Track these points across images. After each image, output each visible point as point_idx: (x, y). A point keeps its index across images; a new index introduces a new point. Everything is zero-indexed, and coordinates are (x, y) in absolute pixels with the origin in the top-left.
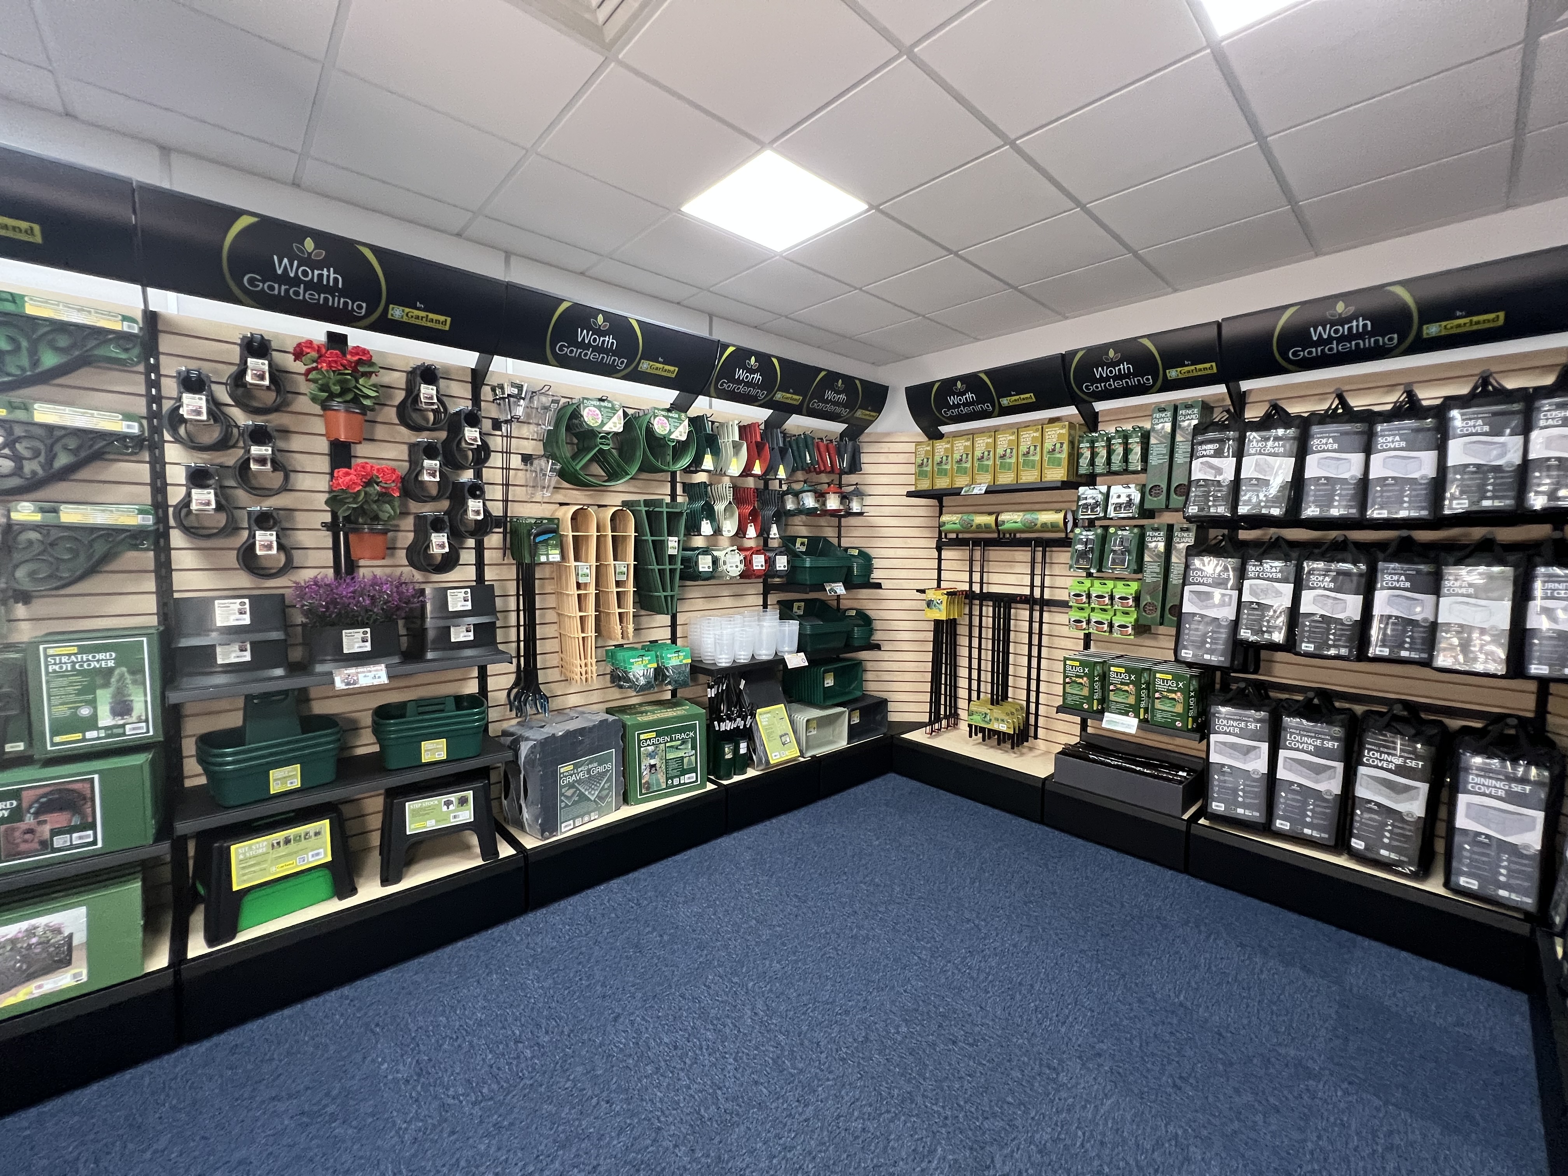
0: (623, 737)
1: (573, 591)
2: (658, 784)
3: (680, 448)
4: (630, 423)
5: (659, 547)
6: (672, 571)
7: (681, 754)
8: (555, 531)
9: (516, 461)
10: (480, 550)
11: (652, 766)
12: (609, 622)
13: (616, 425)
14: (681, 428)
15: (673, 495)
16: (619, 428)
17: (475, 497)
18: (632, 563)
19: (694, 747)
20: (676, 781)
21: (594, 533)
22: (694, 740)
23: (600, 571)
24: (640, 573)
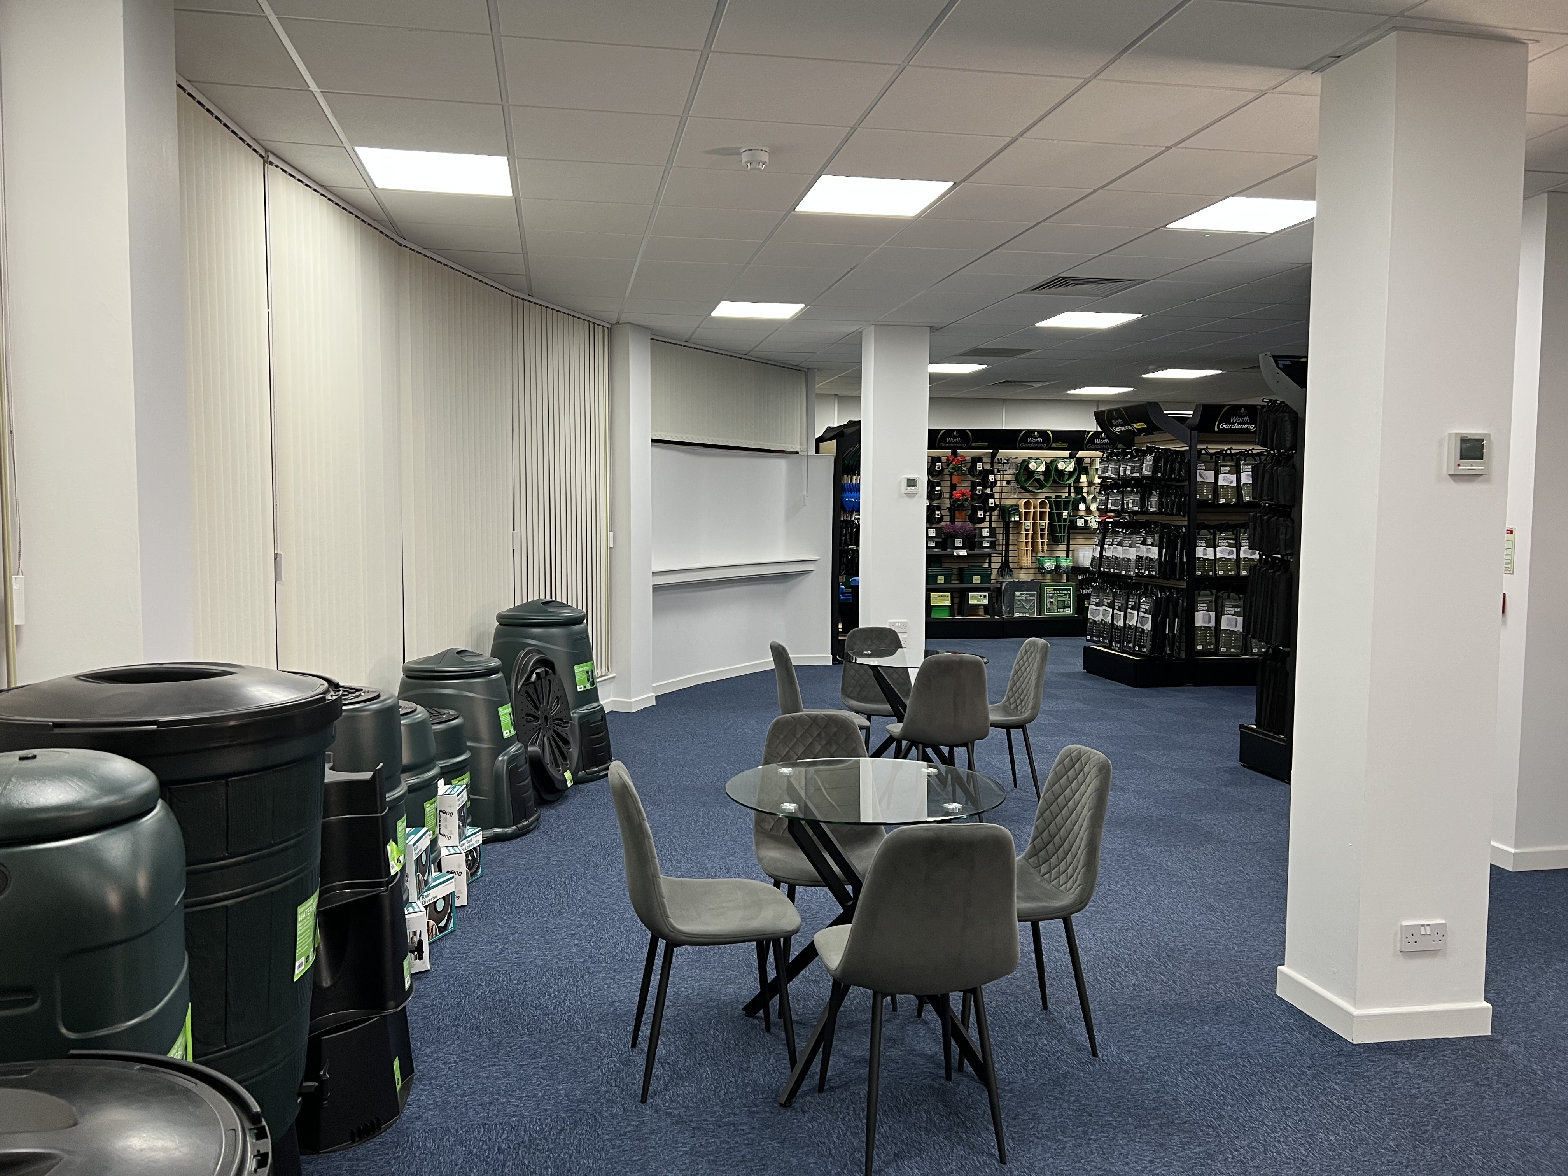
0: (1040, 589)
1: (1023, 532)
2: (1054, 610)
3: (1071, 474)
4: (1048, 466)
5: (1060, 515)
6: (1065, 526)
7: (1064, 599)
8: (1018, 509)
9: (1005, 483)
10: (991, 516)
11: (1051, 602)
12: (1037, 545)
13: (1042, 468)
14: (1071, 466)
15: (1070, 493)
16: (1044, 469)
17: (992, 498)
18: (1047, 521)
19: (1070, 598)
20: (1061, 610)
21: (1032, 510)
22: (1070, 594)
23: (1034, 525)
24: (1051, 526)
